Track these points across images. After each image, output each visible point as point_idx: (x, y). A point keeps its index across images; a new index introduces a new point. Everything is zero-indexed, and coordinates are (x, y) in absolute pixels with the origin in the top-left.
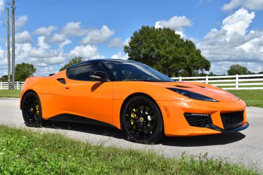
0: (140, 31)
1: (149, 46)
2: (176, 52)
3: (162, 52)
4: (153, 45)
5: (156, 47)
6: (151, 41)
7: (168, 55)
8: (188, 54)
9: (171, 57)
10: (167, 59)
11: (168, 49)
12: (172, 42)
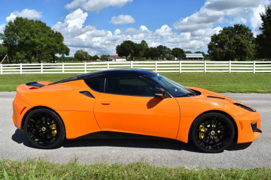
0: (14, 21)
1: (24, 35)
2: (49, 41)
3: (37, 41)
4: (28, 34)
5: (31, 36)
6: (26, 30)
7: (43, 43)
8: (58, 43)
9: (45, 45)
10: (42, 46)
11: (42, 39)
12: (45, 32)
